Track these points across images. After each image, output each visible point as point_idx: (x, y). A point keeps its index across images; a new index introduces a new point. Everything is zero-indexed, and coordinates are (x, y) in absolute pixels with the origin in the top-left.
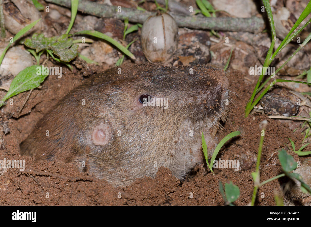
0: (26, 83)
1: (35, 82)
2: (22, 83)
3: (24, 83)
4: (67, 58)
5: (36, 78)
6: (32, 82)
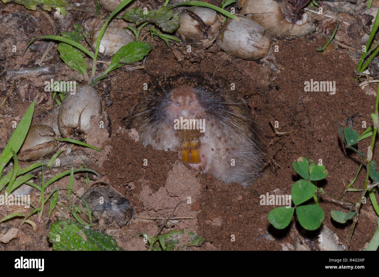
0: (128, 57)
1: (138, 56)
2: (124, 57)
4: (169, 28)
6: (136, 56)
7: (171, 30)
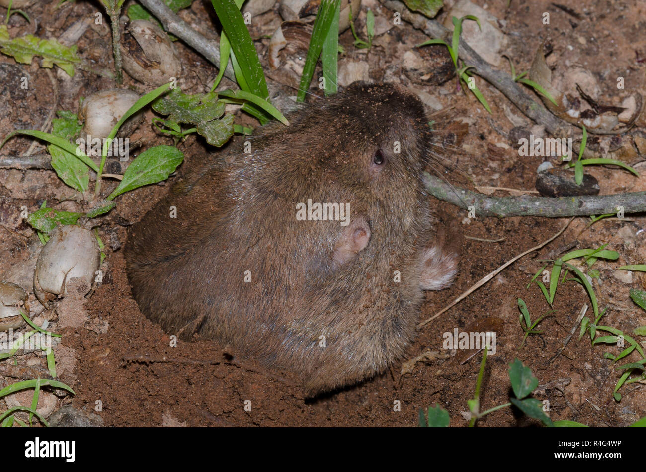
0: (148, 172)
1: (162, 172)
2: (142, 172)
3: (146, 171)
5: (163, 166)
6: (158, 171)
7: (219, 141)
